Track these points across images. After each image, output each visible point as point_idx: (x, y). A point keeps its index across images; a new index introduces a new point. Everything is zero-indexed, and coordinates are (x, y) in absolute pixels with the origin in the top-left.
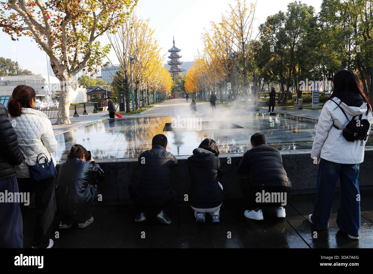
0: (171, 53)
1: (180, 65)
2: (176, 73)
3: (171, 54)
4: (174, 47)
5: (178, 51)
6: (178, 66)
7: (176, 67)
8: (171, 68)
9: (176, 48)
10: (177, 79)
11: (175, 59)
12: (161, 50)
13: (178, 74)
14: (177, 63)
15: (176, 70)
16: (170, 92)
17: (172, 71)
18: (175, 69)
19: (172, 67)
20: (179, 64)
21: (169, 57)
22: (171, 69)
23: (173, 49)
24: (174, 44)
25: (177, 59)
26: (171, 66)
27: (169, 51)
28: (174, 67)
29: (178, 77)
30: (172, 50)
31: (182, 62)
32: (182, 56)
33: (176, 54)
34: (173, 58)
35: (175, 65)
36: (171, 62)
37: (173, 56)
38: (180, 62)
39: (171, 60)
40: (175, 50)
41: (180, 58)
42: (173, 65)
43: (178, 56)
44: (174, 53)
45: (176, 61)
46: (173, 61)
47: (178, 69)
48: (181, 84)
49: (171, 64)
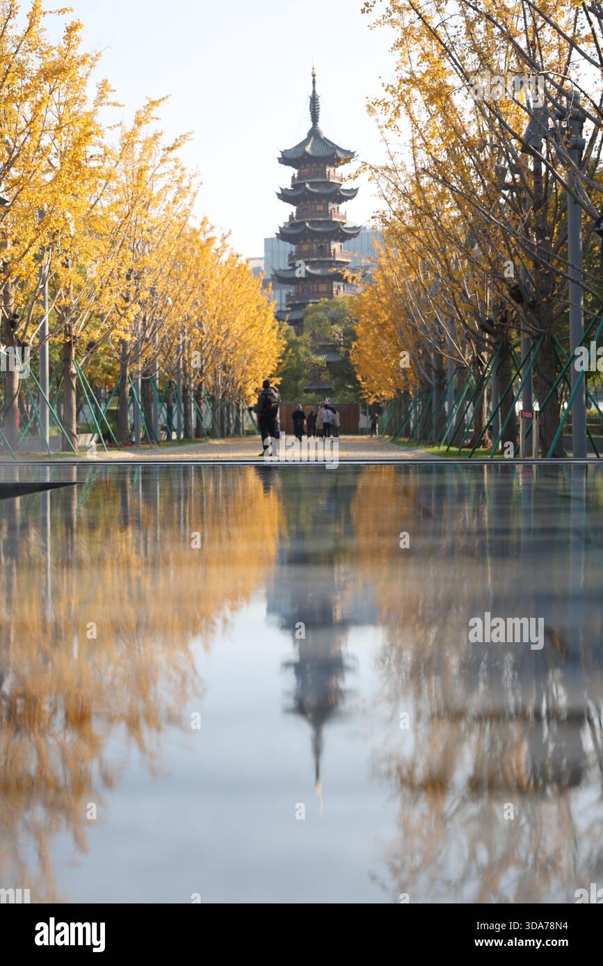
0: (296, 171)
1: (342, 241)
2: (323, 288)
3: (294, 178)
4: (314, 133)
5: (337, 162)
6: (336, 246)
7: (324, 251)
8: (290, 257)
9: (325, 142)
10: (319, 321)
11: (320, 208)
13: (330, 294)
14: (327, 230)
15: (317, 272)
18: (313, 264)
19: (300, 254)
20: (343, 234)
21: (284, 196)
22: (294, 266)
23: (308, 149)
24: (315, 118)
25: (331, 206)
26: (293, 248)
29: (326, 310)
30: (300, 154)
31: (354, 228)
32: (357, 189)
33: (324, 174)
34: (305, 202)
35: (317, 243)
36: (293, 223)
37: (307, 186)
38: (343, 224)
39: (294, 211)
40: (322, 152)
41: (349, 201)
42: (302, 242)
43: (337, 190)
44: (313, 170)
45: (321, 219)
46: (306, 220)
47: (331, 263)
48: (343, 349)
49: (294, 235)
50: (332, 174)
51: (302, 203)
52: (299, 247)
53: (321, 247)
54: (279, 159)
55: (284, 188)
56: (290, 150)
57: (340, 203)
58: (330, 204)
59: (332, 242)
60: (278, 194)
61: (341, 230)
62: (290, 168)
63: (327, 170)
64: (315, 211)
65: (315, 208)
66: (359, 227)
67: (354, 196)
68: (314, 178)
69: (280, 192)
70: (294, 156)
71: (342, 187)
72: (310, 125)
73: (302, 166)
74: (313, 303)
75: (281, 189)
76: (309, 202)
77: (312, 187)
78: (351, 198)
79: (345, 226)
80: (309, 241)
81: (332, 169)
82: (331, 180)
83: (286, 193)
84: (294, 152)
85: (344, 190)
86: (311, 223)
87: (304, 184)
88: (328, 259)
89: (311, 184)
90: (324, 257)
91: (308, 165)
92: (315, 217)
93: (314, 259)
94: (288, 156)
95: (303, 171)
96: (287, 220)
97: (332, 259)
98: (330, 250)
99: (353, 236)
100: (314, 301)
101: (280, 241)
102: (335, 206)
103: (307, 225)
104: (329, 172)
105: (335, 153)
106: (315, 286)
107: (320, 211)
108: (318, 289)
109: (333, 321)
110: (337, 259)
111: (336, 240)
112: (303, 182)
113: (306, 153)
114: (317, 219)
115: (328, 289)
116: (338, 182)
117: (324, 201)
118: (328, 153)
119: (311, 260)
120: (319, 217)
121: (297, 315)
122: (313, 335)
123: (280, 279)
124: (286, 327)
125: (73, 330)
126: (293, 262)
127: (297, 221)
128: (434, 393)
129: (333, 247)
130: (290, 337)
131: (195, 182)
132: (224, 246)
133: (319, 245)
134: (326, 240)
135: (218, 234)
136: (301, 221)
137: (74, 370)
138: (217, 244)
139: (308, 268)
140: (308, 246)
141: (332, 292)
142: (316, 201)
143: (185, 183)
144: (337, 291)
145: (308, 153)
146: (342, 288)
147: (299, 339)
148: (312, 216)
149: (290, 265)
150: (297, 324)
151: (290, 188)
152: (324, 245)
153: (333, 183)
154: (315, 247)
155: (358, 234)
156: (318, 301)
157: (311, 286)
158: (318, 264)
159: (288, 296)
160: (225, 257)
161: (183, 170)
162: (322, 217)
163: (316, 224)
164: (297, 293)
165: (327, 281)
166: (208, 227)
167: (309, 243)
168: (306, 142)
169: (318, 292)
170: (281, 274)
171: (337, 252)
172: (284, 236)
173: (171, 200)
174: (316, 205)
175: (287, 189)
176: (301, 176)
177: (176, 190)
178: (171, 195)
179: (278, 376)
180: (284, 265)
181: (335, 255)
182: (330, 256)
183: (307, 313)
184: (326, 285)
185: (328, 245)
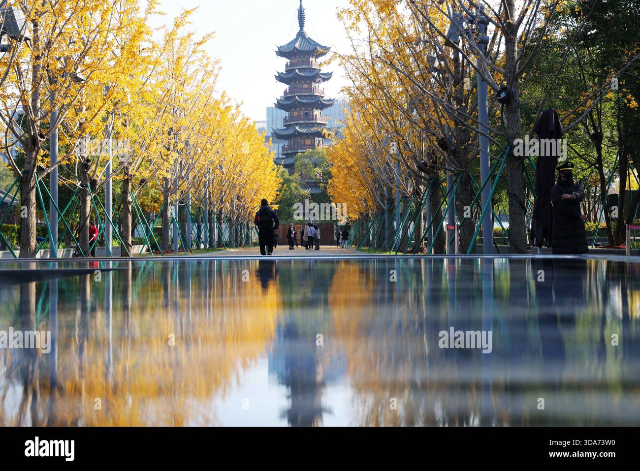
0: (288, 61)
1: (321, 109)
2: (308, 142)
3: (287, 65)
4: (301, 35)
5: (318, 54)
6: (317, 112)
7: (309, 116)
8: (285, 120)
9: (309, 40)
10: (306, 165)
11: (306, 86)
12: (189, 18)
13: (313, 146)
14: (311, 101)
15: (304, 131)
17: (290, 132)
18: (300, 125)
19: (291, 118)
20: (322, 105)
21: (280, 78)
22: (288, 126)
23: (297, 45)
24: (302, 24)
25: (313, 85)
26: (287, 114)
28: (299, 118)
29: (310, 157)
30: (291, 49)
31: (330, 100)
32: (332, 73)
33: (308, 63)
34: (295, 82)
35: (304, 111)
36: (287, 97)
37: (297, 71)
38: (322, 97)
39: (288, 88)
40: (307, 47)
41: (326, 81)
42: (293, 110)
43: (318, 74)
44: (300, 59)
45: (307, 94)
46: (296, 94)
47: (313, 125)
48: (322, 185)
49: (287, 105)
50: (313, 63)
51: (293, 83)
52: (291, 113)
53: (307, 113)
54: (276, 52)
55: (280, 72)
56: (284, 46)
58: (313, 83)
59: (314, 110)
60: (276, 76)
61: (321, 101)
62: (285, 58)
63: (311, 60)
64: (303, 89)
65: (302, 86)
66: (334, 100)
67: (329, 78)
68: (302, 65)
69: (277, 75)
70: (287, 50)
71: (321, 72)
73: (293, 57)
74: (301, 152)
75: (278, 73)
76: (298, 82)
77: (300, 72)
78: (327, 79)
79: (323, 99)
80: (298, 109)
81: (314, 60)
82: (313, 67)
83: (282, 76)
84: (288, 47)
85: (322, 74)
86: (299, 96)
87: (295, 70)
88: (312, 122)
89: (299, 69)
90: (309, 120)
91: (297, 57)
92: (303, 93)
93: (302, 122)
94: (282, 50)
95: (293, 61)
96: (283, 95)
97: (314, 122)
98: (313, 116)
99: (330, 105)
100: (302, 151)
101: (278, 109)
102: (316, 85)
103: (297, 98)
104: (312, 61)
105: (316, 48)
106: (303, 140)
107: (306, 89)
108: (304, 143)
109: (315, 165)
110: (318, 122)
111: (317, 109)
112: (294, 68)
113: (295, 48)
114: (303, 94)
115: (312, 142)
116: (318, 68)
117: (308, 82)
118: (311, 48)
119: (300, 122)
120: (305, 93)
121: (290, 161)
122: (301, 175)
123: (278, 136)
124: (282, 169)
125: (130, 170)
126: (287, 124)
127: (290, 95)
128: (386, 215)
129: (315, 113)
130: (285, 176)
131: (217, 67)
132: (238, 112)
133: (305, 112)
134: (310, 109)
135: (233, 104)
136: (292, 95)
137: (130, 199)
138: (233, 111)
139: (297, 128)
140: (297, 112)
141: (315, 145)
142: (303, 82)
143: (210, 68)
144: (318, 144)
145: (297, 48)
146: (321, 142)
147: (291, 178)
148: (300, 92)
149: (284, 126)
150: (290, 167)
151: (284, 72)
152: (308, 112)
153: (315, 69)
154: (302, 113)
155: (332, 104)
156: (304, 151)
157: (300, 141)
158: (304, 125)
159: (283, 148)
160: (238, 120)
161: (208, 59)
162: (307, 92)
163: (303, 97)
164: (290, 146)
165: (311, 137)
166: (226, 99)
167: (298, 111)
168: (296, 40)
169: (304, 145)
170: (278, 132)
171: (318, 117)
172: (280, 105)
173: (200, 80)
174: (302, 84)
175: (282, 73)
176: (292, 64)
177: (203, 73)
178: (200, 76)
179: (276, 204)
180: (280, 126)
181: (316, 119)
182: (313, 119)
183: (297, 160)
184: (310, 140)
185: (311, 112)
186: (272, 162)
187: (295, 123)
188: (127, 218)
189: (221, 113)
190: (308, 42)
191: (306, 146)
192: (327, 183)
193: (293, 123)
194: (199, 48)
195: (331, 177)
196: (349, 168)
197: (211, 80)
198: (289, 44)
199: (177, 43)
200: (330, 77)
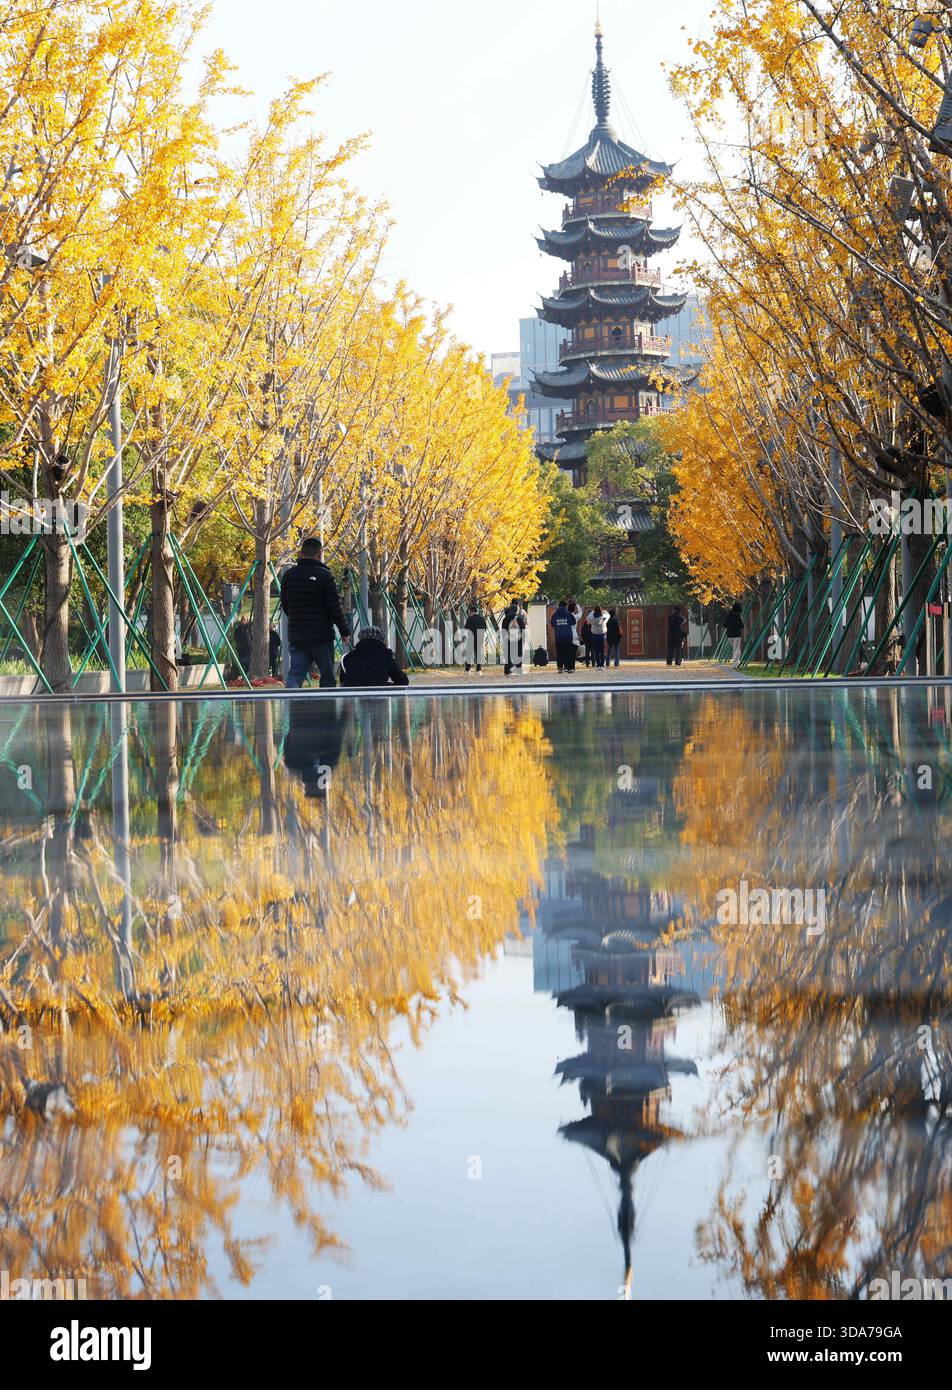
0: (570, 202)
1: (654, 320)
2: (621, 402)
3: (566, 213)
4: (600, 135)
5: (643, 184)
6: (642, 328)
7: (623, 338)
8: (564, 349)
9: (620, 149)
10: (615, 463)
11: (613, 263)
12: (306, 101)
13: (633, 413)
14: (627, 301)
15: (612, 375)
16: (528, 587)
17: (575, 378)
18: (602, 361)
19: (579, 344)
20: (654, 310)
21: (551, 245)
22: (571, 365)
23: (591, 162)
24: (602, 109)
25: (632, 259)
26: (564, 334)
27: (552, 182)
28: (597, 343)
29: (626, 440)
30: (577, 171)
31: (675, 297)
32: (678, 230)
33: (619, 205)
34: (587, 255)
35: (609, 325)
36: (566, 295)
37: (591, 226)
38: (656, 290)
39: (569, 270)
40: (615, 166)
41: (665, 250)
42: (583, 323)
43: (643, 232)
44: (599, 198)
45: (616, 283)
46: (589, 284)
47: (633, 359)
48: (655, 509)
49: (569, 312)
50: (632, 204)
51: (582, 256)
52: (577, 332)
53: (617, 332)
54: (540, 181)
55: (550, 231)
56: (559, 165)
57: (648, 254)
58: (631, 256)
59: (636, 322)
60: (539, 241)
61: (651, 300)
62: (560, 196)
63: (625, 197)
64: (606, 269)
65: (606, 264)
66: (684, 296)
67: (673, 242)
68: (603, 212)
69: (542, 237)
70: (567, 175)
71: (651, 227)
72: (594, 121)
73: (581, 192)
74: (603, 429)
75: (544, 231)
76: (594, 254)
77: (598, 229)
78: (668, 245)
79: (658, 294)
80: (595, 321)
81: (633, 197)
82: (632, 216)
83: (554, 239)
84: (568, 167)
85: (653, 232)
86: (598, 289)
87: (585, 223)
88: (629, 352)
89: (597, 222)
90: (621, 348)
91: (592, 190)
92: (606, 280)
93: (605, 353)
94: (555, 175)
95: (582, 201)
96: (556, 286)
97: (636, 352)
98: (633, 337)
99: (675, 310)
100: (606, 425)
101: (544, 322)
102: (641, 259)
103: (592, 293)
104: (628, 201)
105: (639, 169)
106: (608, 400)
107: (614, 270)
108: (611, 405)
109: (640, 461)
110: (645, 352)
111: (642, 319)
112: (583, 218)
113: (586, 170)
114: (608, 283)
115: (630, 404)
116: (644, 218)
117: (620, 252)
119: (599, 354)
120: (612, 280)
121: (574, 452)
122: (605, 486)
123: (545, 389)
124: (555, 471)
125: (168, 479)
126: (568, 358)
127: (574, 288)
128: (809, 580)
129: (637, 332)
130: (562, 491)
131: (381, 221)
132: (440, 333)
133: (614, 328)
134: (624, 319)
135: (427, 311)
136: (580, 286)
137: (169, 551)
138: (428, 330)
139: (594, 368)
140: (592, 329)
141: (637, 410)
142: (606, 253)
143: (363, 224)
144: (646, 408)
145: (590, 170)
146: (654, 403)
147: (581, 493)
148: (599, 278)
149: (562, 364)
150: (576, 465)
151: (559, 230)
152: (621, 327)
153: (635, 220)
154: (606, 332)
155: (682, 305)
156: (612, 425)
157: (600, 400)
158: (611, 361)
159: (561, 418)
160: (441, 353)
161: (360, 201)
162: (616, 280)
163: (607, 292)
164: (576, 413)
165: (629, 390)
166: (410, 301)
167: (595, 326)
168: (586, 151)
169: (612, 410)
170: (547, 380)
171: (644, 339)
172: (550, 313)
173: (341, 255)
174: (605, 258)
175: (554, 232)
176: (579, 210)
177: (349, 236)
178: (340, 246)
179: (542, 558)
180: (552, 364)
181: (640, 346)
182: (632, 346)
183: (593, 447)
184: (626, 398)
185: (628, 327)
186: (527, 454)
187: (587, 355)
188: (162, 598)
189: (400, 336)
190: (619, 152)
191: (613, 414)
192: (667, 505)
193: (582, 356)
194: (331, 175)
195: (677, 490)
196: (718, 465)
197: (367, 254)
198: (570, 159)
199: (280, 164)
200: (675, 240)
